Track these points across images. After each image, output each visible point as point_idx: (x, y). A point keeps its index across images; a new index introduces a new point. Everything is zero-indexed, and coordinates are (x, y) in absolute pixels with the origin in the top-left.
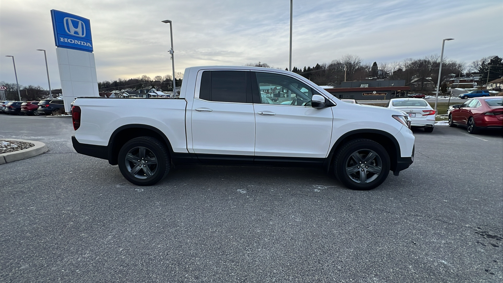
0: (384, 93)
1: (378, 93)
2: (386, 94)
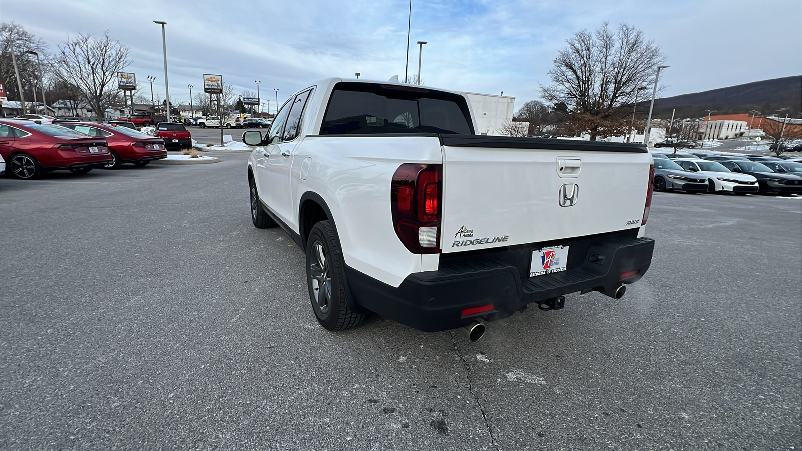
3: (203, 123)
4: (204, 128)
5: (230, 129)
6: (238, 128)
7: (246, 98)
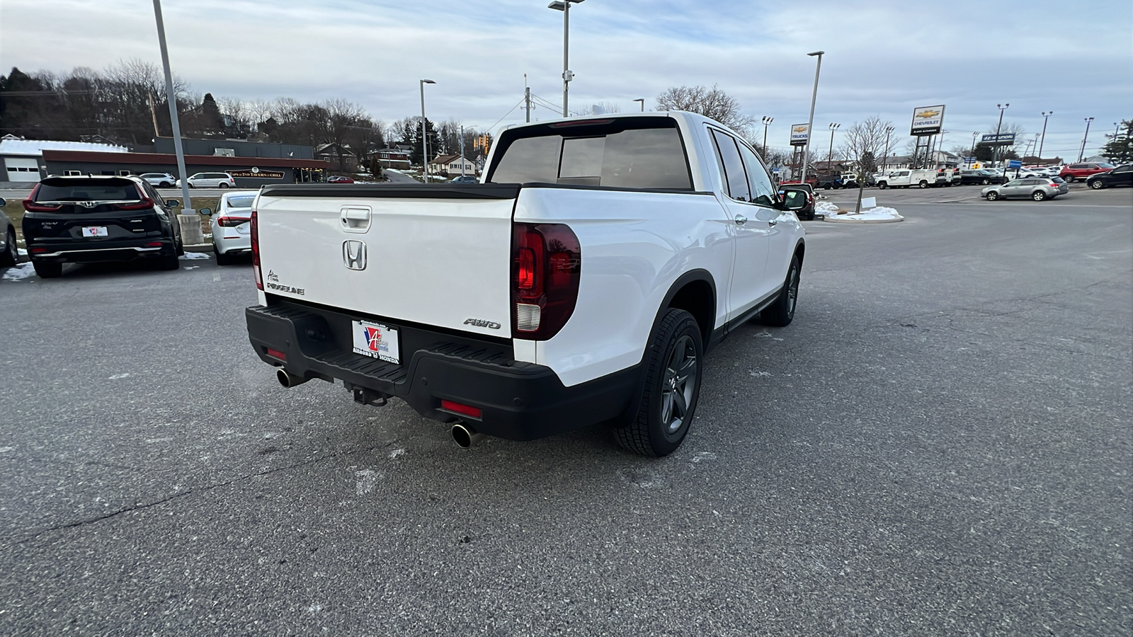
0: (278, 174)
1: (263, 173)
2: (282, 174)
3: (885, 182)
4: (884, 188)
5: (925, 188)
6: (941, 187)
7: (988, 136)
